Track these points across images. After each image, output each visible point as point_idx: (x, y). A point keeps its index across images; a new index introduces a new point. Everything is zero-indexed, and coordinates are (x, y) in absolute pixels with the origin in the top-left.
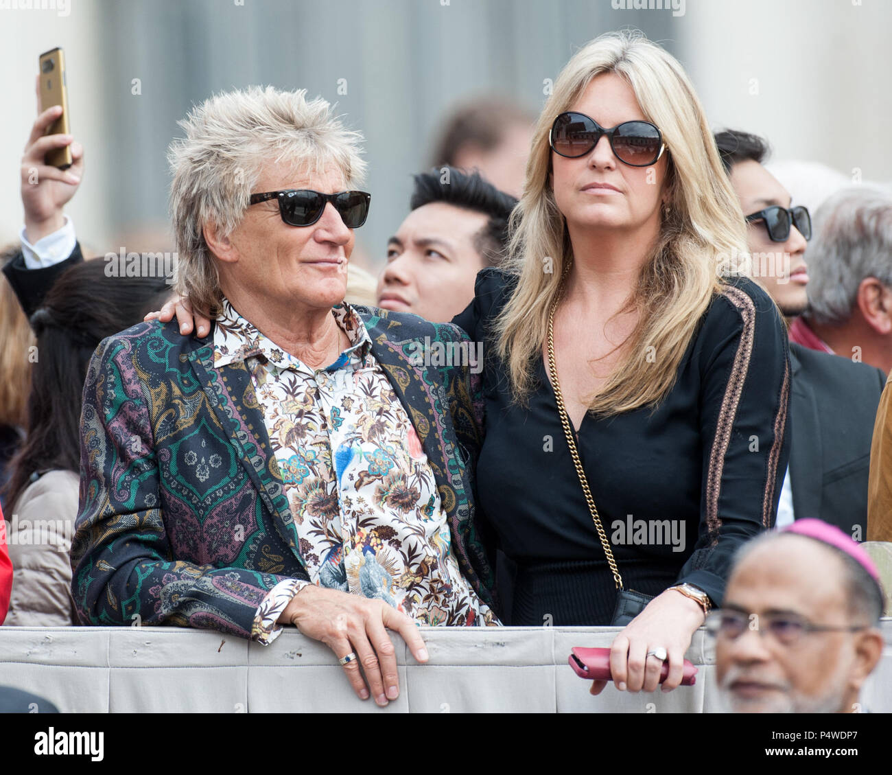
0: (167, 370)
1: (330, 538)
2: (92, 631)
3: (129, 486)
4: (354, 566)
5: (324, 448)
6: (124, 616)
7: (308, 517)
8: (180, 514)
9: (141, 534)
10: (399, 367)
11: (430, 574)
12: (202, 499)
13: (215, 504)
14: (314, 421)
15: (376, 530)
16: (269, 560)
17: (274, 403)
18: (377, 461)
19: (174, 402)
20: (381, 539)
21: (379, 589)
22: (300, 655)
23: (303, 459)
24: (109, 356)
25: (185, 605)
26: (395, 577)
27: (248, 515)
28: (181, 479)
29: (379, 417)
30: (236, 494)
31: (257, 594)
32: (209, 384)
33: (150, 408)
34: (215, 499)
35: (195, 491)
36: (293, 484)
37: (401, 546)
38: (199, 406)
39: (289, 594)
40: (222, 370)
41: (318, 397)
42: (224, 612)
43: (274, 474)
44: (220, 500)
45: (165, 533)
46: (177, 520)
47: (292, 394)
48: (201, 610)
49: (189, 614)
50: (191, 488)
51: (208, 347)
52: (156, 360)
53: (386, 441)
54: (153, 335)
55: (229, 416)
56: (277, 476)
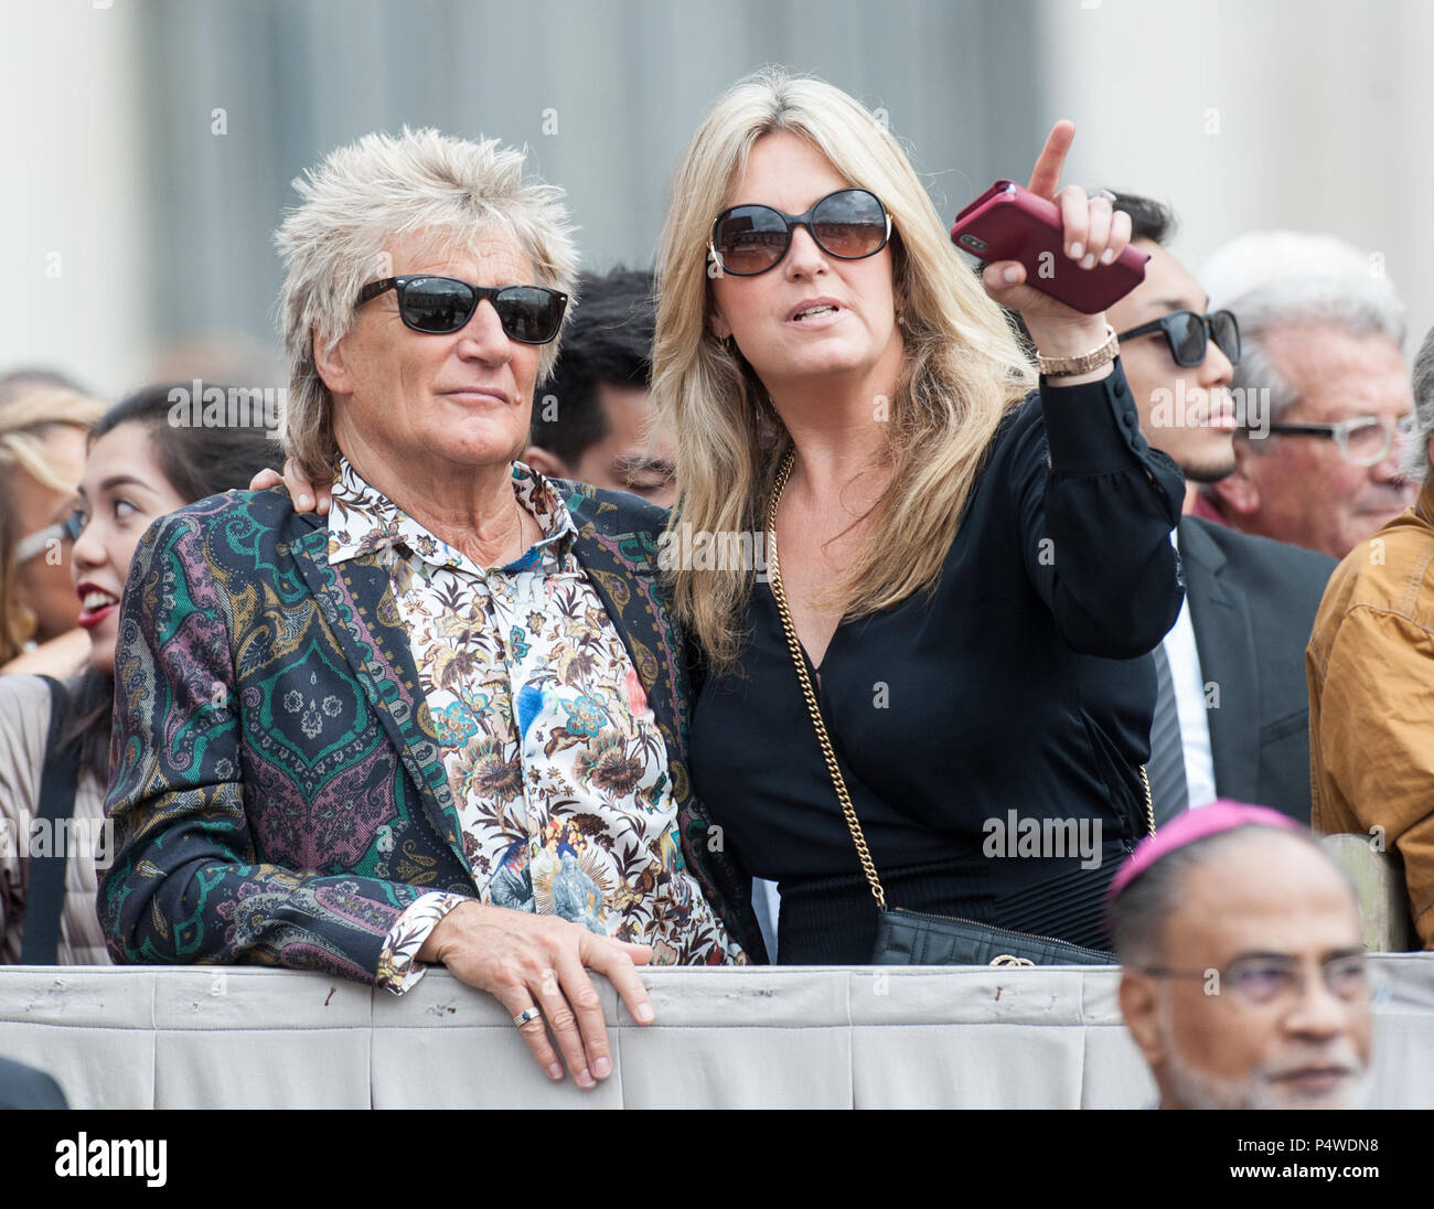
0: (257, 566)
1: (509, 831)
2: (128, 972)
3: (192, 745)
4: (544, 875)
5: (500, 689)
6: (178, 949)
7: (474, 799)
8: (275, 789)
9: (209, 821)
10: (614, 575)
11: (655, 890)
12: (311, 765)
13: (331, 773)
14: (485, 647)
15: (575, 819)
16: (413, 863)
17: (425, 620)
18: (581, 713)
19: (267, 614)
20: (583, 834)
21: (581, 911)
22: (453, 1011)
23: (468, 708)
24: (166, 543)
25: (272, 932)
26: (607, 893)
27: (382, 792)
28: (277, 734)
29: (583, 647)
30: (365, 759)
31: (385, 914)
32: (324, 589)
33: (230, 624)
34: (331, 766)
35: (300, 753)
36: (453, 746)
37: (613, 846)
38: (308, 622)
39: (434, 915)
40: (343, 567)
41: (492, 611)
42: (334, 944)
43: (426, 730)
44: (338, 768)
45: (245, 819)
46: (270, 799)
47: (452, 606)
48: (298, 940)
49: (279, 946)
50: (294, 748)
51: (320, 533)
52: (239, 550)
53: (593, 686)
54: (234, 513)
55: (356, 638)
56: (430, 733)
